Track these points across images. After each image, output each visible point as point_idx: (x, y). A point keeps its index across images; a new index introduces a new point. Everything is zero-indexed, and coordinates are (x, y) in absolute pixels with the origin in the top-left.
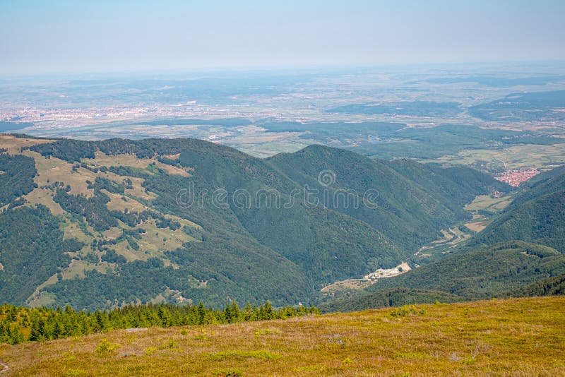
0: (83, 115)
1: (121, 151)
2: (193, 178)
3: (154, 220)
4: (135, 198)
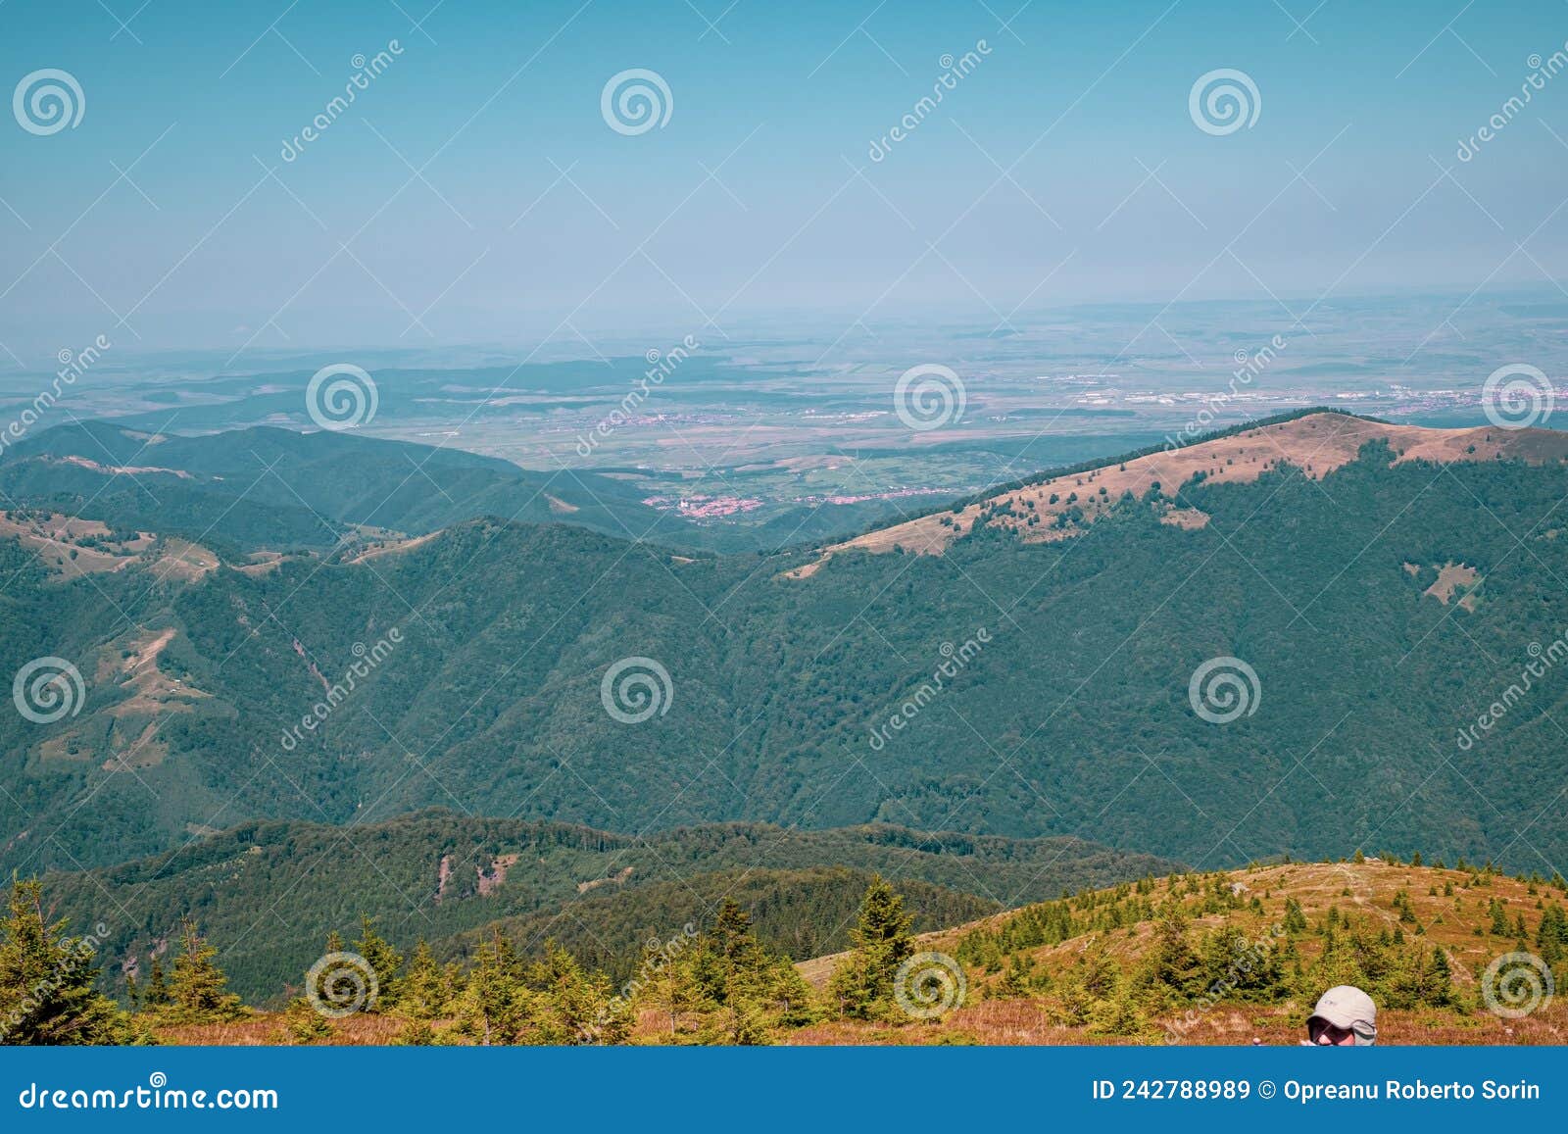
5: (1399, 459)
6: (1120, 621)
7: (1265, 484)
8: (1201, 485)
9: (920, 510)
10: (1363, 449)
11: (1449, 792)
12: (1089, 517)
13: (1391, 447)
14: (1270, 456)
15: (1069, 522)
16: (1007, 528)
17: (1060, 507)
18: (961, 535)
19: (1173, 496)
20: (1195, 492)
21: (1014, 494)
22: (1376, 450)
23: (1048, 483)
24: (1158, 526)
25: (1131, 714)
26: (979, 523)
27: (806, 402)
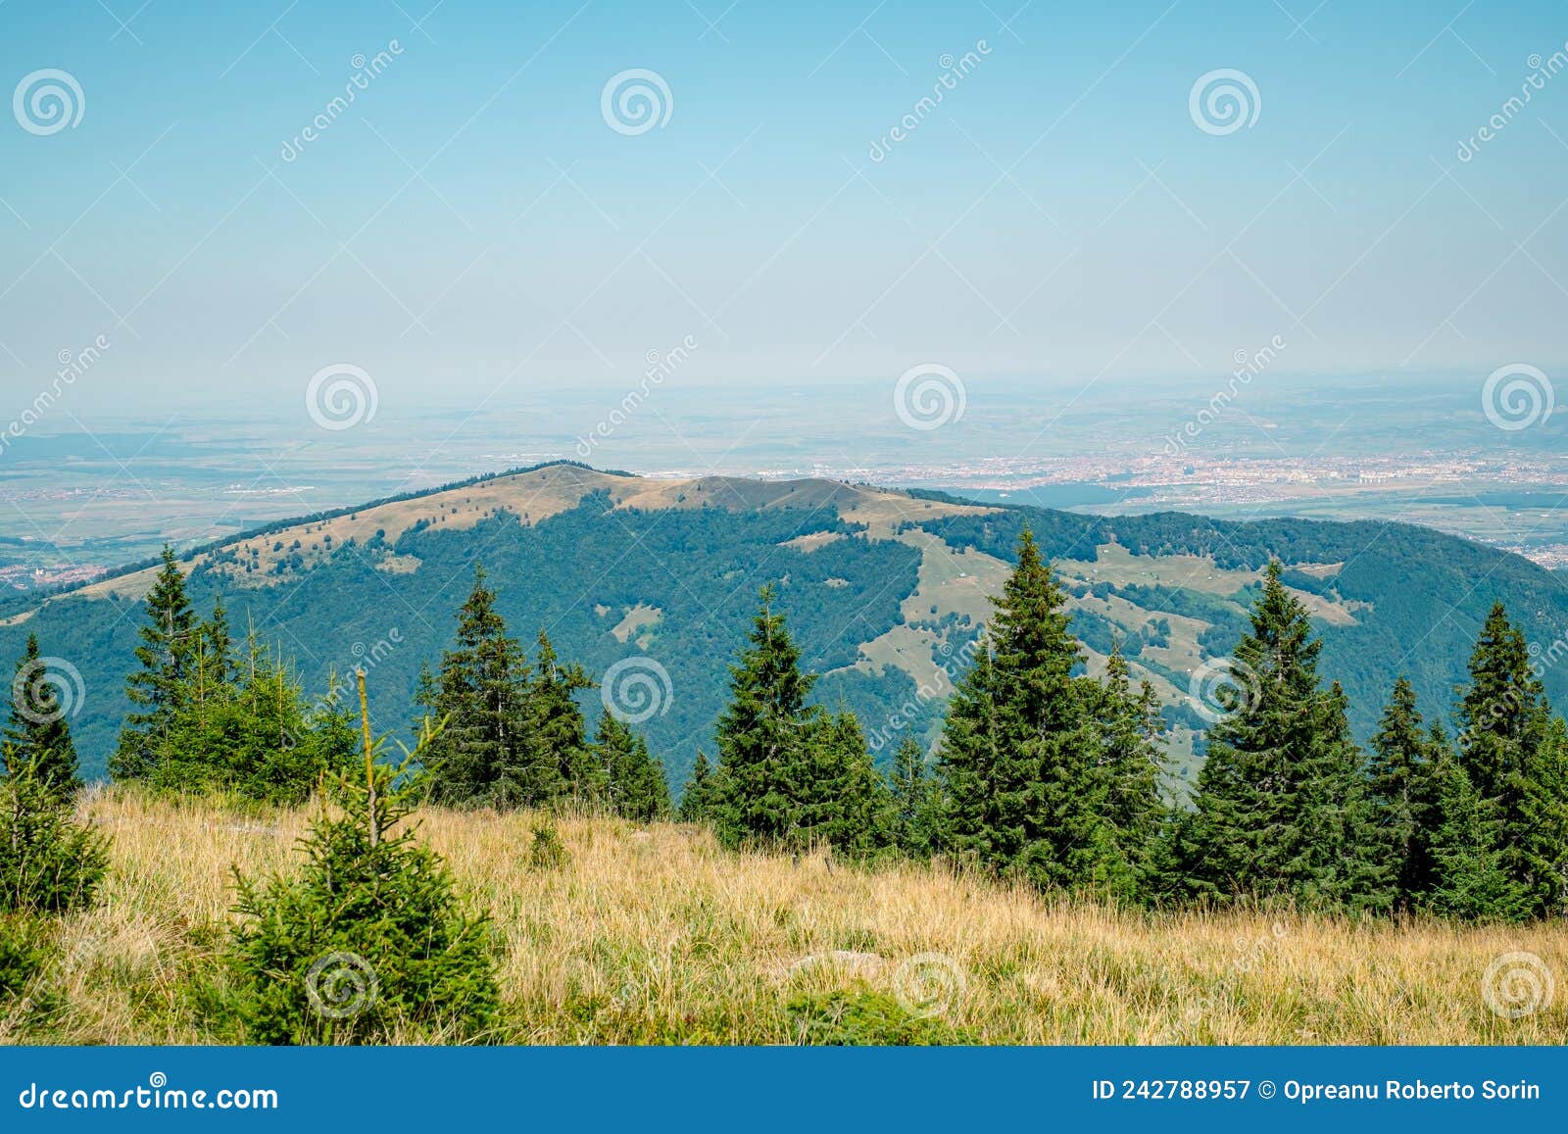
0: (1294, 474)
1: (1174, 547)
2: (1356, 630)
3: (1190, 733)
4: (1165, 672)
5: (617, 507)
7: (481, 530)
8: (421, 532)
9: (153, 559)
10: (585, 499)
12: (308, 564)
13: (612, 497)
14: (493, 505)
15: (288, 569)
16: (224, 574)
17: (282, 554)
19: (393, 544)
20: (414, 541)
21: (242, 545)
22: (599, 497)
23: (280, 532)
24: (371, 572)
26: (198, 570)
27: (235, 477)
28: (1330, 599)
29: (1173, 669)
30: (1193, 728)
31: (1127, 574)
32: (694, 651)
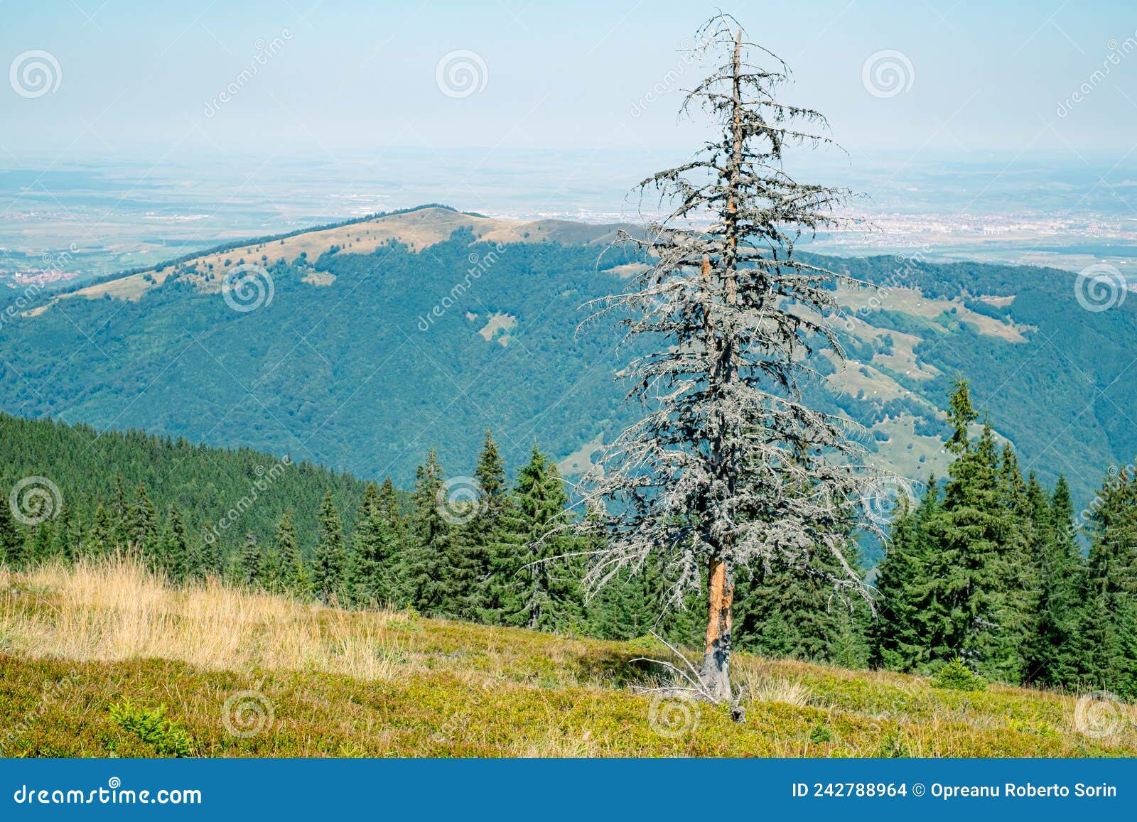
0: (935, 227)
2: (1026, 347)
3: (912, 419)
4: (890, 373)
5: (478, 240)
6: (254, 349)
7: (379, 255)
8: (334, 255)
9: (133, 270)
10: (454, 233)
11: (466, 468)
13: (474, 233)
14: (386, 236)
16: (189, 282)
18: (155, 287)
19: (314, 263)
20: (330, 262)
21: (200, 260)
22: (463, 234)
23: (228, 252)
24: (298, 283)
25: (250, 413)
26: (169, 279)
27: (150, 207)
28: (1006, 323)
29: (897, 371)
30: (915, 415)
31: (859, 300)
32: (543, 349)
